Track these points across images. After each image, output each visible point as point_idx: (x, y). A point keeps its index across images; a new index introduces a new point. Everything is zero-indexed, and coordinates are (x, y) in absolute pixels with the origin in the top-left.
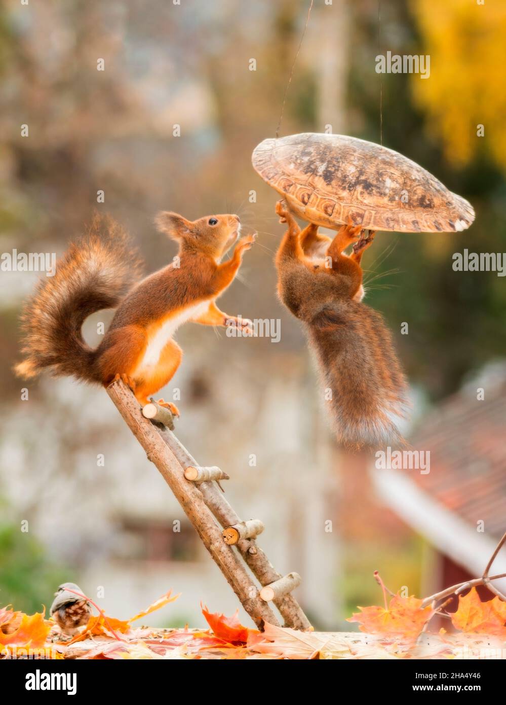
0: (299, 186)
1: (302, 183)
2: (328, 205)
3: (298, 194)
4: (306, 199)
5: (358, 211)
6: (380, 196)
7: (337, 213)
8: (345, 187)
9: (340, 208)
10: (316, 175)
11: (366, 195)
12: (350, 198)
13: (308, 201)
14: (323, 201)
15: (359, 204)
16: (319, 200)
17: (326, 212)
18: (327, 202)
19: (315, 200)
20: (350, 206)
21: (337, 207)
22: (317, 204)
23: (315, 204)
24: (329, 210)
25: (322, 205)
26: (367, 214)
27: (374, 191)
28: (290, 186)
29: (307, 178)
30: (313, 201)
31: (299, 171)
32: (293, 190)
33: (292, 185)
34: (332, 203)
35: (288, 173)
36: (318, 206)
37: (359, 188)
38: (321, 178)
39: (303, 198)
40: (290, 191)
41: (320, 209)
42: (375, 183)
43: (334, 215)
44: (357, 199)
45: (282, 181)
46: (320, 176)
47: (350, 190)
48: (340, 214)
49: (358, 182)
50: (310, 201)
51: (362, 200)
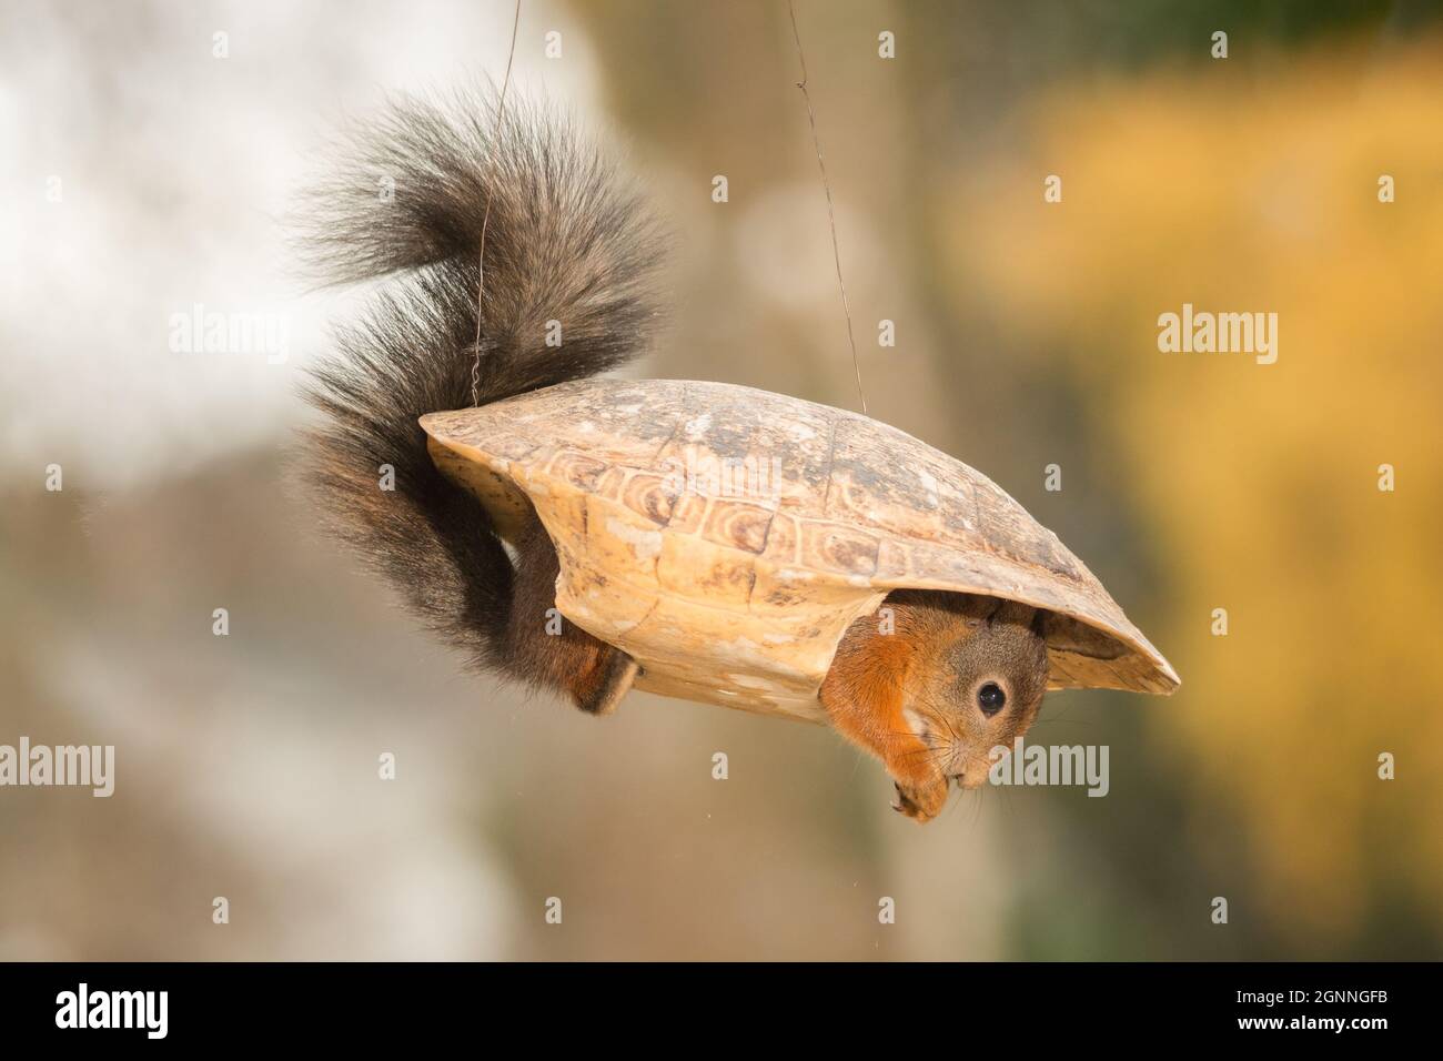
0: (630, 473)
1: (638, 463)
2: (746, 520)
3: (632, 495)
4: (663, 507)
5: (853, 539)
6: (914, 508)
7: (781, 543)
8: (795, 472)
9: (792, 531)
10: (684, 441)
11: (868, 498)
12: (818, 501)
13: (671, 514)
14: (726, 510)
15: (854, 521)
16: (709, 509)
17: (742, 543)
18: (743, 513)
19: (695, 510)
20: (824, 525)
21: (778, 525)
22: (704, 519)
23: (696, 522)
24: (754, 538)
25: (723, 520)
26: (884, 549)
27: (891, 493)
28: (597, 473)
29: (655, 449)
30: (687, 512)
31: (618, 434)
32: (610, 485)
33: (604, 470)
34: (762, 516)
35: (580, 443)
36: (708, 527)
37: (843, 481)
38: (704, 449)
39: (654, 505)
40: (598, 488)
41: (718, 537)
42: (887, 472)
43: (771, 550)
44: (845, 507)
45: (564, 462)
46: (700, 443)
47: (814, 483)
48: (792, 546)
49: (832, 465)
50: (679, 513)
51: (859, 510)
